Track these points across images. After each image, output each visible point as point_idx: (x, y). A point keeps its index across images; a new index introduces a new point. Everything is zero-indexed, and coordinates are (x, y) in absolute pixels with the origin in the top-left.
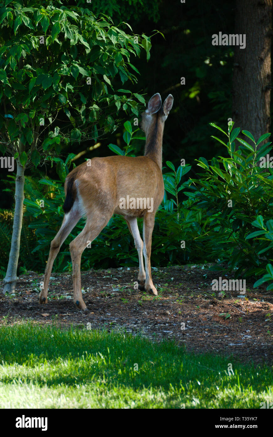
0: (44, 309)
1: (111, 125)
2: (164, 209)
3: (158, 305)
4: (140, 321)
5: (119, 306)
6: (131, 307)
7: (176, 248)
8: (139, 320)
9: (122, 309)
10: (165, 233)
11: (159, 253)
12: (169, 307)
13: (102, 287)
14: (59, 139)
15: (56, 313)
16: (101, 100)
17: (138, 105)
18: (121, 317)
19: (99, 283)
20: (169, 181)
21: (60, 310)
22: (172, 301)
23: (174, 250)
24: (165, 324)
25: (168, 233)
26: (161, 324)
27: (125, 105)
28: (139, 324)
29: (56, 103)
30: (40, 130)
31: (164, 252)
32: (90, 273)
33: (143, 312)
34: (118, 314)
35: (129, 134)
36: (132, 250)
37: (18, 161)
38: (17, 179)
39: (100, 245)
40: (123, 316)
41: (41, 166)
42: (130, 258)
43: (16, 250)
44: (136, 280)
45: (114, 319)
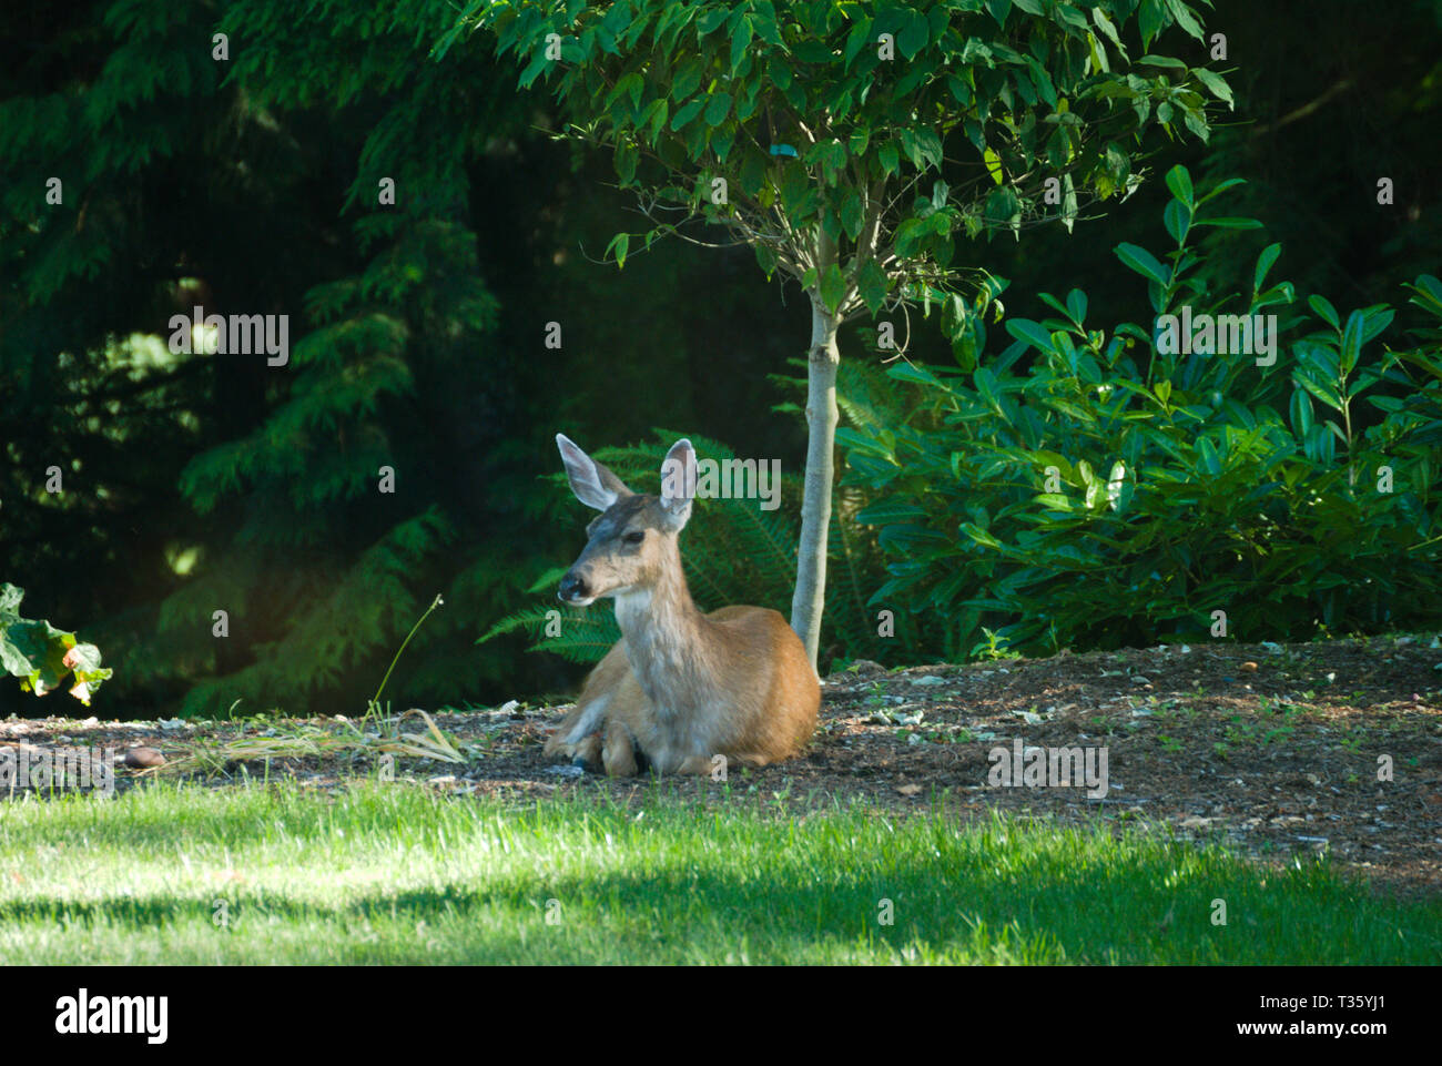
0: (908, 774)
1: (1118, 173)
2: (1301, 453)
3: (1282, 759)
4: (1222, 807)
5: (1151, 761)
6: (1193, 762)
7: (1345, 582)
8: (1216, 803)
9: (1159, 769)
10: (1305, 532)
11: (1289, 598)
12: (1316, 761)
13: (1096, 704)
14: (947, 218)
15: (946, 786)
16: (1083, 94)
17: (1208, 106)
18: (1157, 795)
19: (1087, 694)
20: (1321, 362)
21: (959, 774)
22: (1328, 745)
23: (1340, 589)
24: (1302, 815)
25: (1318, 534)
26: (1289, 814)
27: (1163, 105)
28: (1216, 815)
29: (939, 105)
30: (886, 193)
31: (1306, 596)
32: (1057, 663)
33: (1230, 779)
34: (1149, 787)
35: (1185, 210)
36: (1199, 590)
37: (813, 298)
38: (812, 355)
39: (1094, 577)
40: (1165, 791)
41: (892, 311)
42: (1192, 615)
43: (812, 586)
44: (1209, 683)
45: (1135, 800)
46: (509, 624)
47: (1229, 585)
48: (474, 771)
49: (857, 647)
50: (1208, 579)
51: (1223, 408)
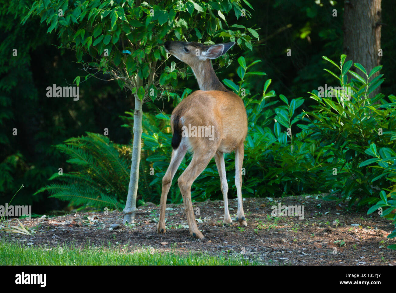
0: (163, 238)
1: (226, 59)
2: (278, 141)
3: (274, 234)
4: (257, 249)
5: (236, 235)
6: (248, 235)
7: (290, 179)
8: (255, 247)
9: (238, 237)
10: (278, 164)
11: (274, 184)
12: (284, 235)
13: (219, 217)
14: (176, 74)
15: (175, 242)
16: (215, 36)
17: (252, 40)
18: (238, 245)
19: (216, 213)
20: (283, 114)
21: (179, 238)
22: (288, 229)
23: (289, 181)
24: (280, 251)
25: (282, 165)
26: (277, 251)
27: (239, 39)
28: (255, 251)
29: (172, 39)
30: (157, 65)
31: (279, 183)
32: (206, 204)
33: (259, 240)
34: (235, 242)
35: (243, 69)
36: (248, 181)
37: (135, 96)
38: (135, 113)
39: (217, 177)
40: (240, 244)
41: (158, 100)
42: (246, 189)
43: (134, 181)
44: (252, 210)
45: (231, 247)
46: (43, 189)
47: (256, 180)
48: (33, 238)
49: (146, 196)
50: (250, 178)
51: (254, 128)
